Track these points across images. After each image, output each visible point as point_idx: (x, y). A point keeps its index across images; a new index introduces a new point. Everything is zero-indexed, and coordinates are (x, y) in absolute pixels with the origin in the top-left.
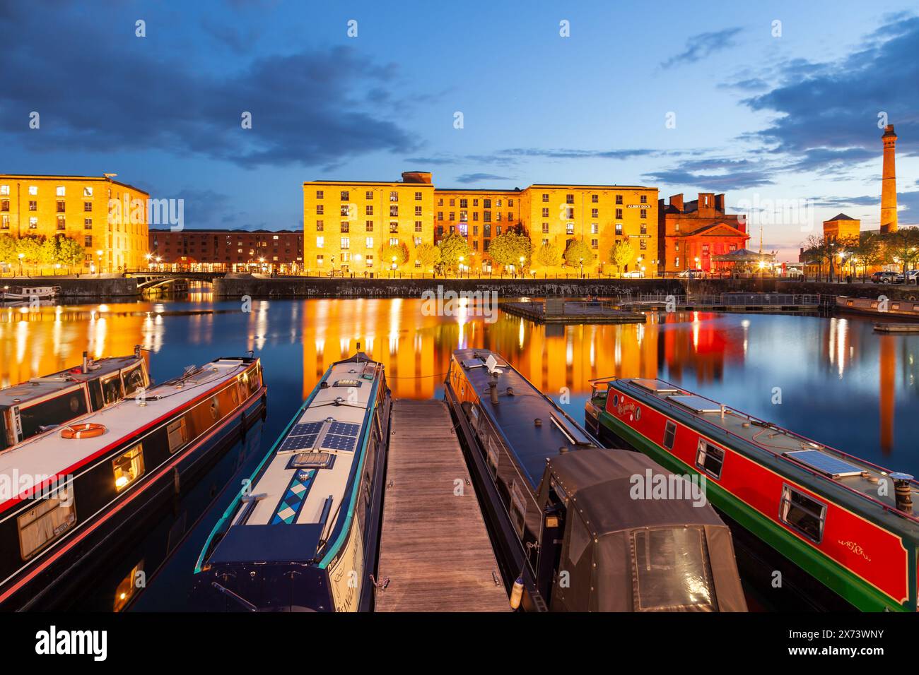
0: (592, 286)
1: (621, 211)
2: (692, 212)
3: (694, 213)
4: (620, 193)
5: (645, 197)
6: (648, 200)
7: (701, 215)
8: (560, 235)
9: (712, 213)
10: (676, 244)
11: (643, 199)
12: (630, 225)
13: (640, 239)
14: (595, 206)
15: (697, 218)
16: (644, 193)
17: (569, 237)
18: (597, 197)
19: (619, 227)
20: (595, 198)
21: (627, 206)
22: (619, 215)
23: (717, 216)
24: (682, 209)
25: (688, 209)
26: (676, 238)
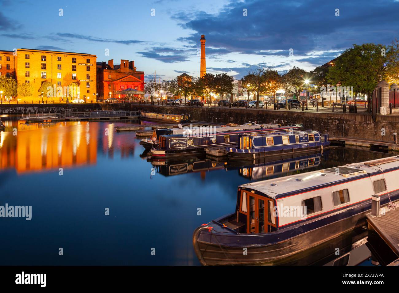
0: (48, 108)
1: (75, 66)
2: (117, 69)
3: (118, 70)
4: (74, 57)
5: (89, 60)
6: (90, 61)
7: (122, 71)
8: (37, 78)
9: (127, 70)
10: (109, 85)
11: (88, 61)
12: (81, 74)
13: (86, 82)
14: (59, 63)
15: (120, 72)
16: (88, 58)
17: (43, 80)
18: (60, 58)
19: (75, 75)
20: (60, 59)
21: (79, 64)
22: (74, 68)
23: (130, 72)
24: (112, 67)
25: (115, 68)
26: (109, 82)
